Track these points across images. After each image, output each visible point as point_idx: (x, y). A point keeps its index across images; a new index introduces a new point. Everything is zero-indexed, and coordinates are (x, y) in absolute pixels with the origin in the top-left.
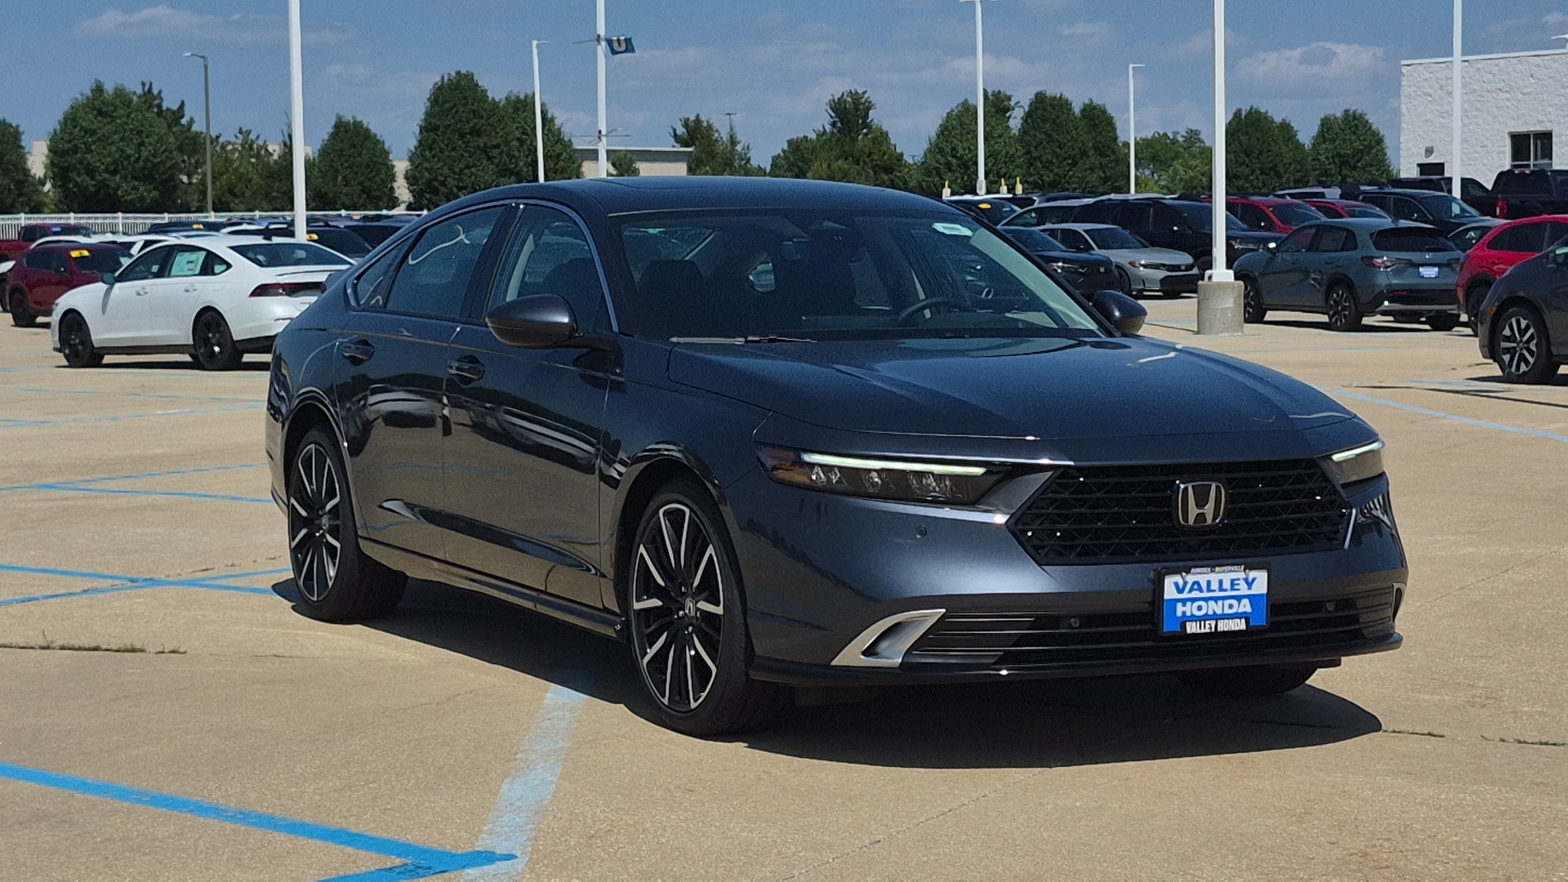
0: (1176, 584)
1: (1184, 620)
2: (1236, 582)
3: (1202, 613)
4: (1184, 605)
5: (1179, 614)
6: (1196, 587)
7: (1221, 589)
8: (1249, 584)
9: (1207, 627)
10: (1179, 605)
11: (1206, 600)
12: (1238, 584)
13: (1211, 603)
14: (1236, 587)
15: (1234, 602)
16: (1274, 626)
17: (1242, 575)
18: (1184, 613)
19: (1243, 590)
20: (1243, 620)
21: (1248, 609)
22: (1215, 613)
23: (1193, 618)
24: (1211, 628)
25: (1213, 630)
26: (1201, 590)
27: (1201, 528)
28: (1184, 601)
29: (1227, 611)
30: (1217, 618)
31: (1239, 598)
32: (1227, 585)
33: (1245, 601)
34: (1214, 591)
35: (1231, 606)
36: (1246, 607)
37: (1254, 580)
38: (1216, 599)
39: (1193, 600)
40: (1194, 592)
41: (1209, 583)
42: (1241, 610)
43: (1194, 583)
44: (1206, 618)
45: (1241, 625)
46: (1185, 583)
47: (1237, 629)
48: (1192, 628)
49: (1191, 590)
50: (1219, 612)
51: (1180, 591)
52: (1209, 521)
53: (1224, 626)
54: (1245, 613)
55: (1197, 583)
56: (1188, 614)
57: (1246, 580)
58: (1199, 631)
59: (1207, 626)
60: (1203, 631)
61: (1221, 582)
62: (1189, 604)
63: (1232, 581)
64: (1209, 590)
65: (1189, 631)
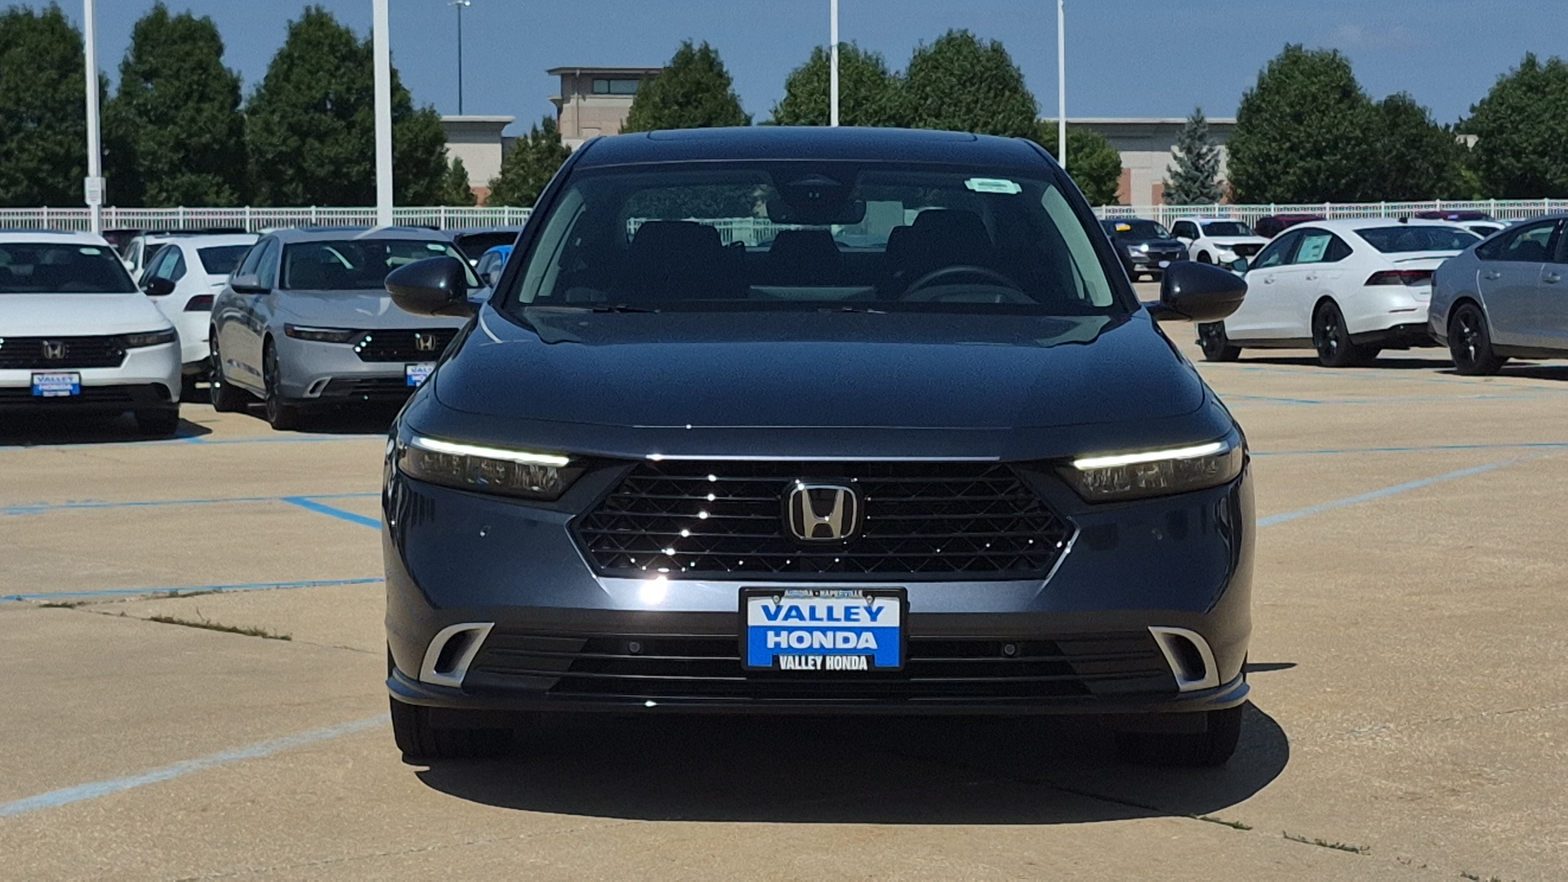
0: (766, 608)
1: (776, 654)
2: (853, 611)
3: (805, 645)
4: (777, 635)
5: (771, 645)
6: (794, 613)
7: (830, 617)
8: (874, 616)
9: (812, 663)
10: (771, 634)
11: (810, 630)
12: (857, 614)
13: (818, 634)
14: (853, 617)
15: (852, 636)
16: (908, 669)
17: (863, 602)
18: (777, 644)
19: (865, 620)
20: (863, 658)
21: (873, 645)
22: (822, 645)
23: (790, 651)
24: (815, 665)
25: (819, 667)
26: (801, 618)
27: (823, 543)
28: (778, 631)
29: (840, 645)
30: (824, 652)
31: (859, 631)
32: (839, 613)
33: (868, 635)
34: (821, 620)
35: (846, 640)
36: (868, 641)
37: (880, 609)
38: (824, 630)
39: (791, 630)
40: (790, 620)
41: (812, 609)
42: (860, 646)
43: (791, 608)
44: (810, 650)
45: (862, 664)
46: (779, 608)
47: (854, 668)
48: (787, 663)
49: (786, 618)
50: (828, 645)
51: (772, 617)
52: (837, 534)
53: (833, 663)
54: (867, 649)
55: (797, 608)
56: (784, 645)
57: (868, 609)
58: (798, 668)
59: (810, 662)
60: (804, 667)
61: (830, 610)
62: (784, 634)
63: (848, 610)
64: (813, 617)
65: (783, 667)
